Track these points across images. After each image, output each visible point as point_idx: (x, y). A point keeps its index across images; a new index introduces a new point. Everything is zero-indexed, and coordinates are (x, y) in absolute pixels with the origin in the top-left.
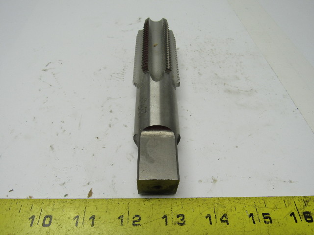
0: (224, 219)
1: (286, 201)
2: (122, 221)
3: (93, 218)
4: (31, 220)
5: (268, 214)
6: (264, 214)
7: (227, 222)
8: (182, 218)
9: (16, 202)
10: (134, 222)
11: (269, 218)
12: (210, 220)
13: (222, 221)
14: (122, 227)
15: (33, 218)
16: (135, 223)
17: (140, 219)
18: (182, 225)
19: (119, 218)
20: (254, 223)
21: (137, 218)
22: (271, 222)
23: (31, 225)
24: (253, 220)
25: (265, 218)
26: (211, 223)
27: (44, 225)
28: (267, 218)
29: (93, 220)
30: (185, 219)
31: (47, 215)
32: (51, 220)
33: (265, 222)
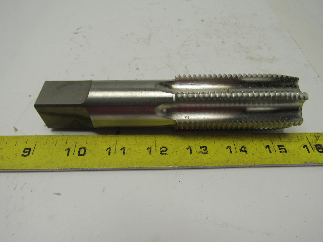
0: (243, 149)
1: (299, 136)
2: (150, 151)
3: (123, 149)
4: (67, 151)
5: (283, 146)
6: (279, 146)
7: (246, 152)
8: (205, 148)
9: (52, 138)
10: (161, 152)
11: (284, 149)
12: (230, 150)
13: (241, 151)
14: (151, 156)
15: (69, 150)
16: (163, 153)
17: (167, 150)
18: (205, 154)
19: (148, 149)
20: (271, 152)
21: (164, 149)
22: (286, 152)
23: (68, 155)
24: (270, 150)
25: (280, 149)
26: (231, 152)
27: (79, 155)
28: (282, 149)
29: (124, 150)
30: (207, 150)
31: (82, 147)
32: (85, 151)
33: (281, 152)
